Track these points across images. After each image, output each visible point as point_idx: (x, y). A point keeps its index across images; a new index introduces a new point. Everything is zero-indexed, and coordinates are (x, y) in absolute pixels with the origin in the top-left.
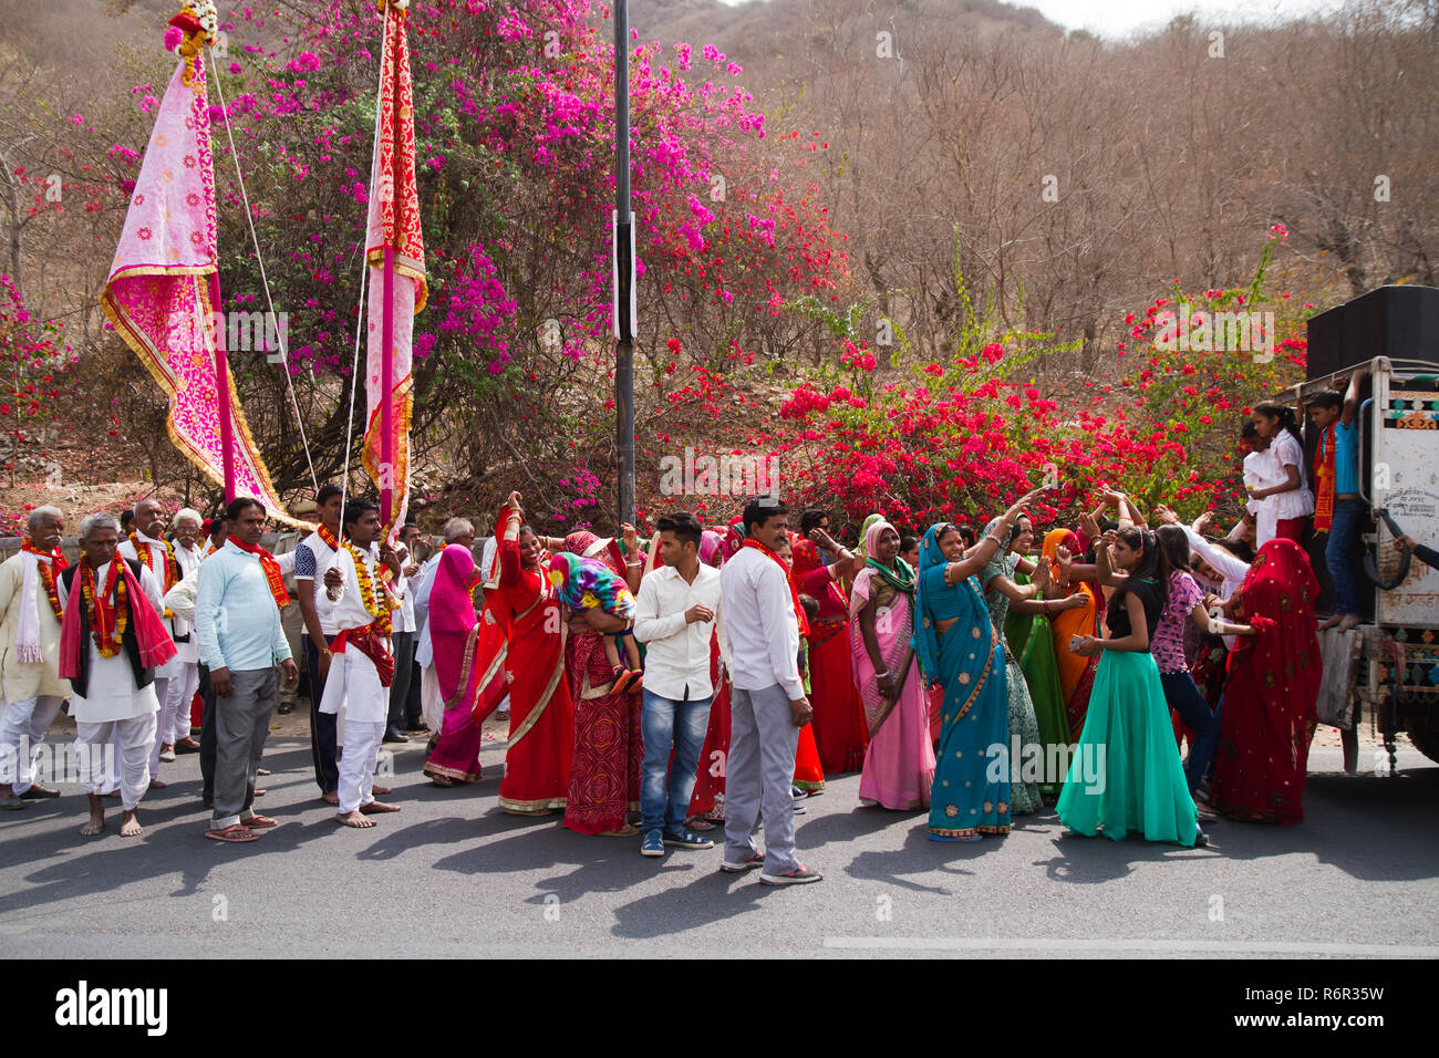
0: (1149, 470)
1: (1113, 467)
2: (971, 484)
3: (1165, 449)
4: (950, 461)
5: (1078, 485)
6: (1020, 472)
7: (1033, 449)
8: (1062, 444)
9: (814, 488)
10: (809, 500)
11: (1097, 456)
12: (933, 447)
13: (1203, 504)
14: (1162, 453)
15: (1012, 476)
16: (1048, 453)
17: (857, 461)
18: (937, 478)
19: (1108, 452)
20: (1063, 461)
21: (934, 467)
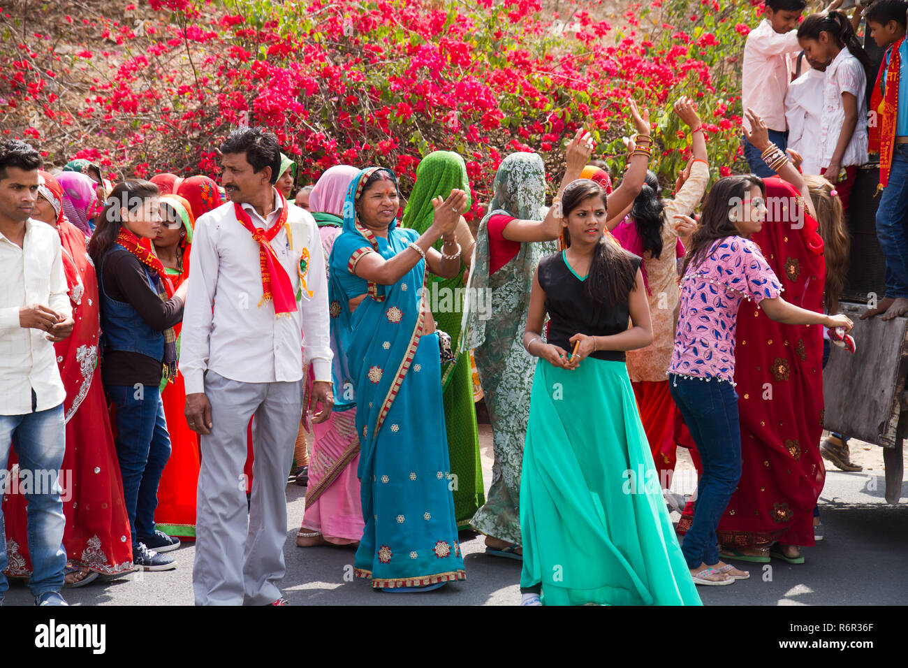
0: (663, 99)
1: (616, 94)
2: (421, 109)
3: (686, 69)
4: (393, 79)
5: (569, 116)
6: (488, 97)
7: (509, 65)
8: (550, 58)
9: (200, 111)
10: (193, 128)
11: (596, 76)
12: (370, 58)
13: (732, 147)
14: (682, 75)
15: (478, 103)
16: (529, 72)
17: (263, 74)
18: (374, 103)
19: (610, 73)
20: (550, 83)
21: (371, 88)
